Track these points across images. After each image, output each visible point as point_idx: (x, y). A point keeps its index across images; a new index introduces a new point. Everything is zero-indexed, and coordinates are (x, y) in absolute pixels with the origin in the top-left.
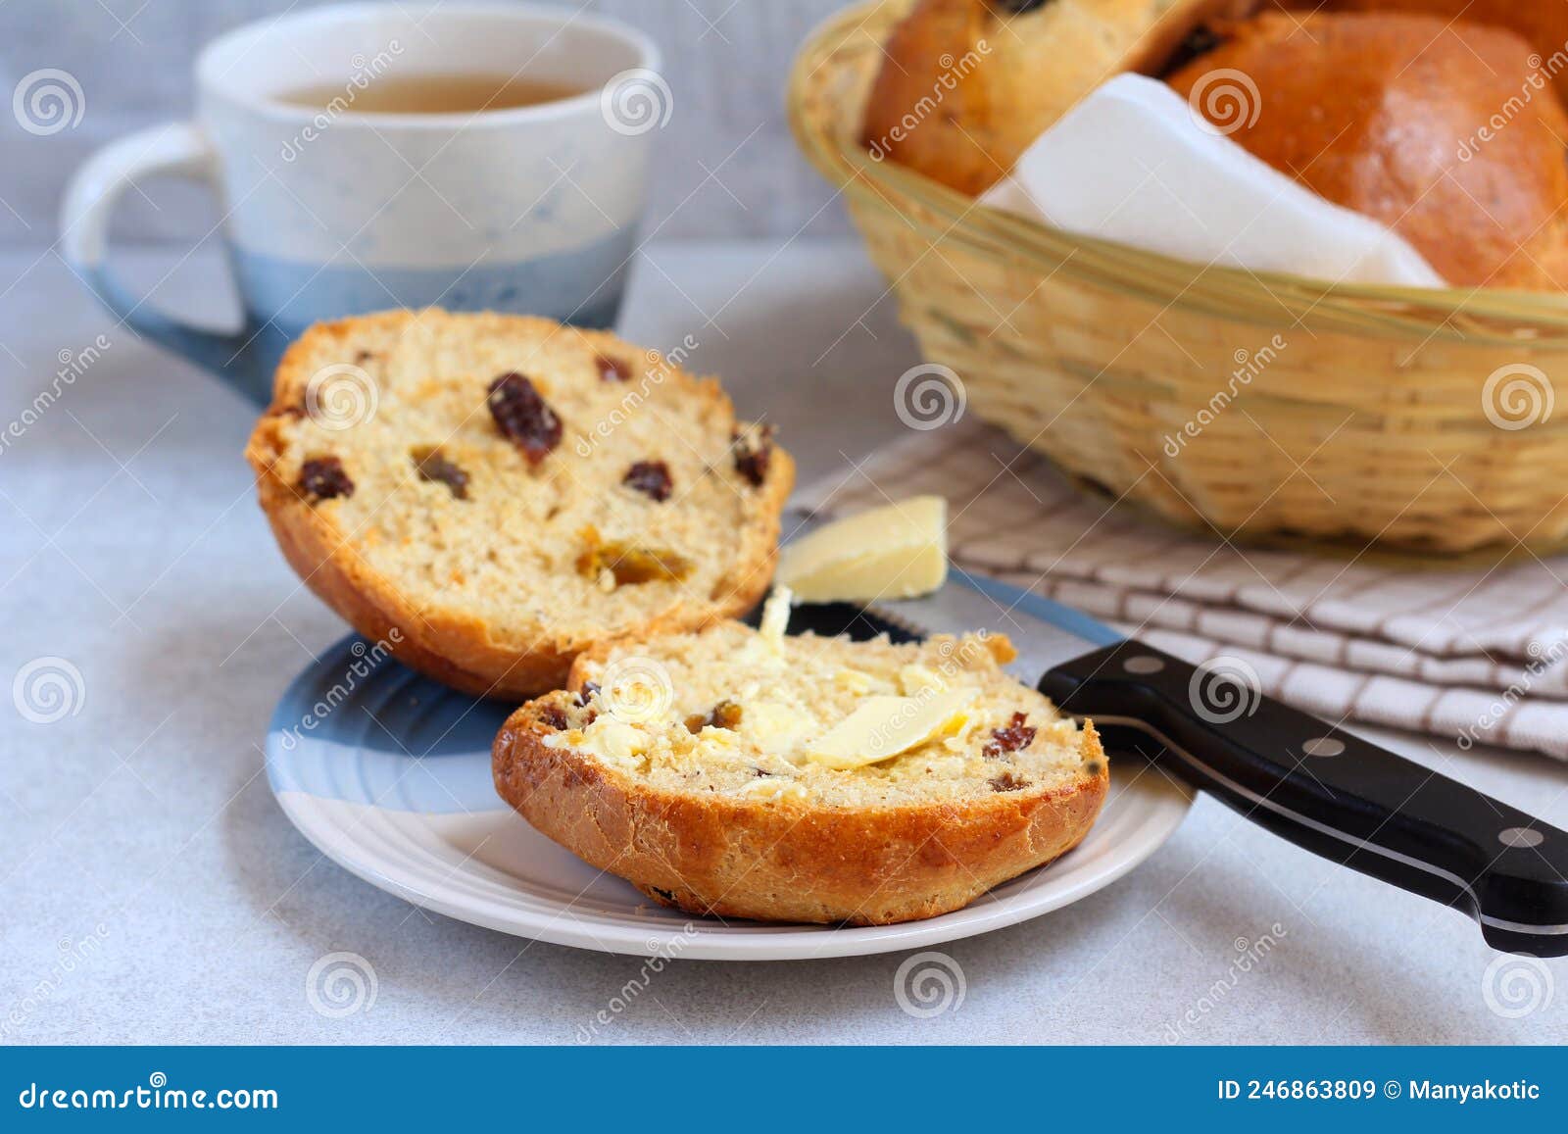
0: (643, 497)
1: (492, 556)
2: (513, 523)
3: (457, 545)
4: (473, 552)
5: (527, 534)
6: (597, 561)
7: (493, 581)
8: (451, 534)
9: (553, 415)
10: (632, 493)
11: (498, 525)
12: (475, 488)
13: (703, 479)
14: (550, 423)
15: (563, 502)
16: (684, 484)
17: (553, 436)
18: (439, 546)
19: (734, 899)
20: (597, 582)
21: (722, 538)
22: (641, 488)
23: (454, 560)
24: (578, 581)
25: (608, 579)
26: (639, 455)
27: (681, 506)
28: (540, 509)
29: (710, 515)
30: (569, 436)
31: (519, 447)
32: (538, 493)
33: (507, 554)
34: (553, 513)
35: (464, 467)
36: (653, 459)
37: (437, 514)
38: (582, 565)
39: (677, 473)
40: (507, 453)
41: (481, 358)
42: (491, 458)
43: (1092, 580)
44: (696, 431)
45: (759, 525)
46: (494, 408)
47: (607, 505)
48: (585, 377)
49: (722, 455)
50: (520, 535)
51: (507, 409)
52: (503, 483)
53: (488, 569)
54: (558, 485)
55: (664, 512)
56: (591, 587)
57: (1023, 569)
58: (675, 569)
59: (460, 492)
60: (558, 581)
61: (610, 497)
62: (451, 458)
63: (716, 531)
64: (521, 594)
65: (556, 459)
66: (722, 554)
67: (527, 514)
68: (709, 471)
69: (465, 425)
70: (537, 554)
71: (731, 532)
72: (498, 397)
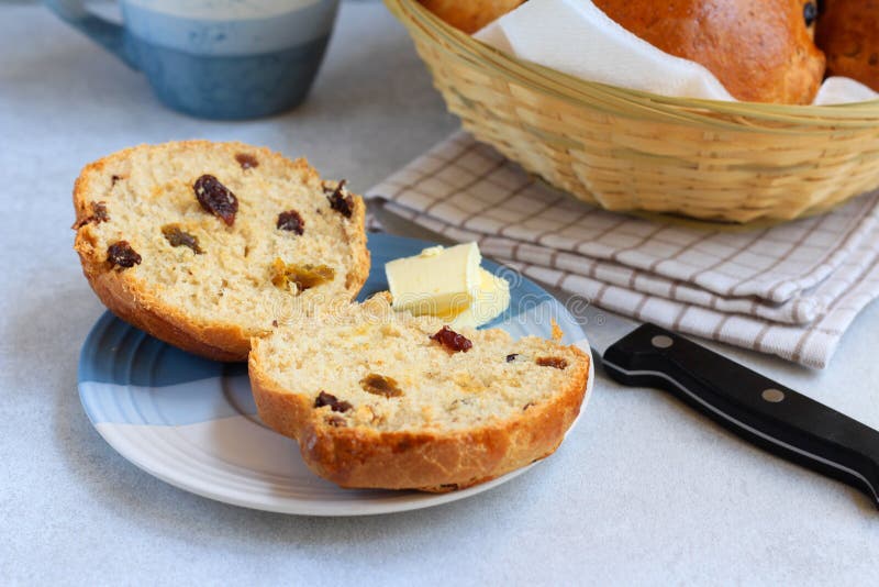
0: (292, 233)
1: (225, 284)
2: (230, 262)
3: (205, 281)
4: (215, 283)
5: (239, 266)
6: (284, 278)
7: (233, 299)
8: (199, 275)
9: (232, 195)
11: (222, 265)
12: (203, 246)
14: (231, 201)
15: (250, 244)
16: (309, 222)
17: (234, 208)
18: (195, 283)
20: (288, 290)
21: (340, 250)
22: (289, 229)
23: (206, 290)
24: (277, 291)
25: (294, 287)
27: (311, 234)
28: (240, 251)
29: (329, 238)
30: (241, 206)
31: (218, 217)
32: (235, 242)
33: (232, 280)
34: (247, 251)
35: (192, 234)
37: (189, 265)
38: (277, 282)
40: (213, 222)
42: (204, 225)
45: (358, 240)
46: (200, 198)
47: (274, 243)
50: (236, 269)
51: (207, 196)
52: (215, 239)
53: (227, 292)
55: (305, 239)
56: (285, 293)
59: (198, 251)
60: (267, 292)
62: (184, 230)
63: (336, 246)
64: (250, 304)
65: (239, 219)
66: (344, 260)
67: (234, 255)
68: (319, 212)
69: (183, 210)
70: (249, 278)
71: (344, 246)
72: (201, 190)
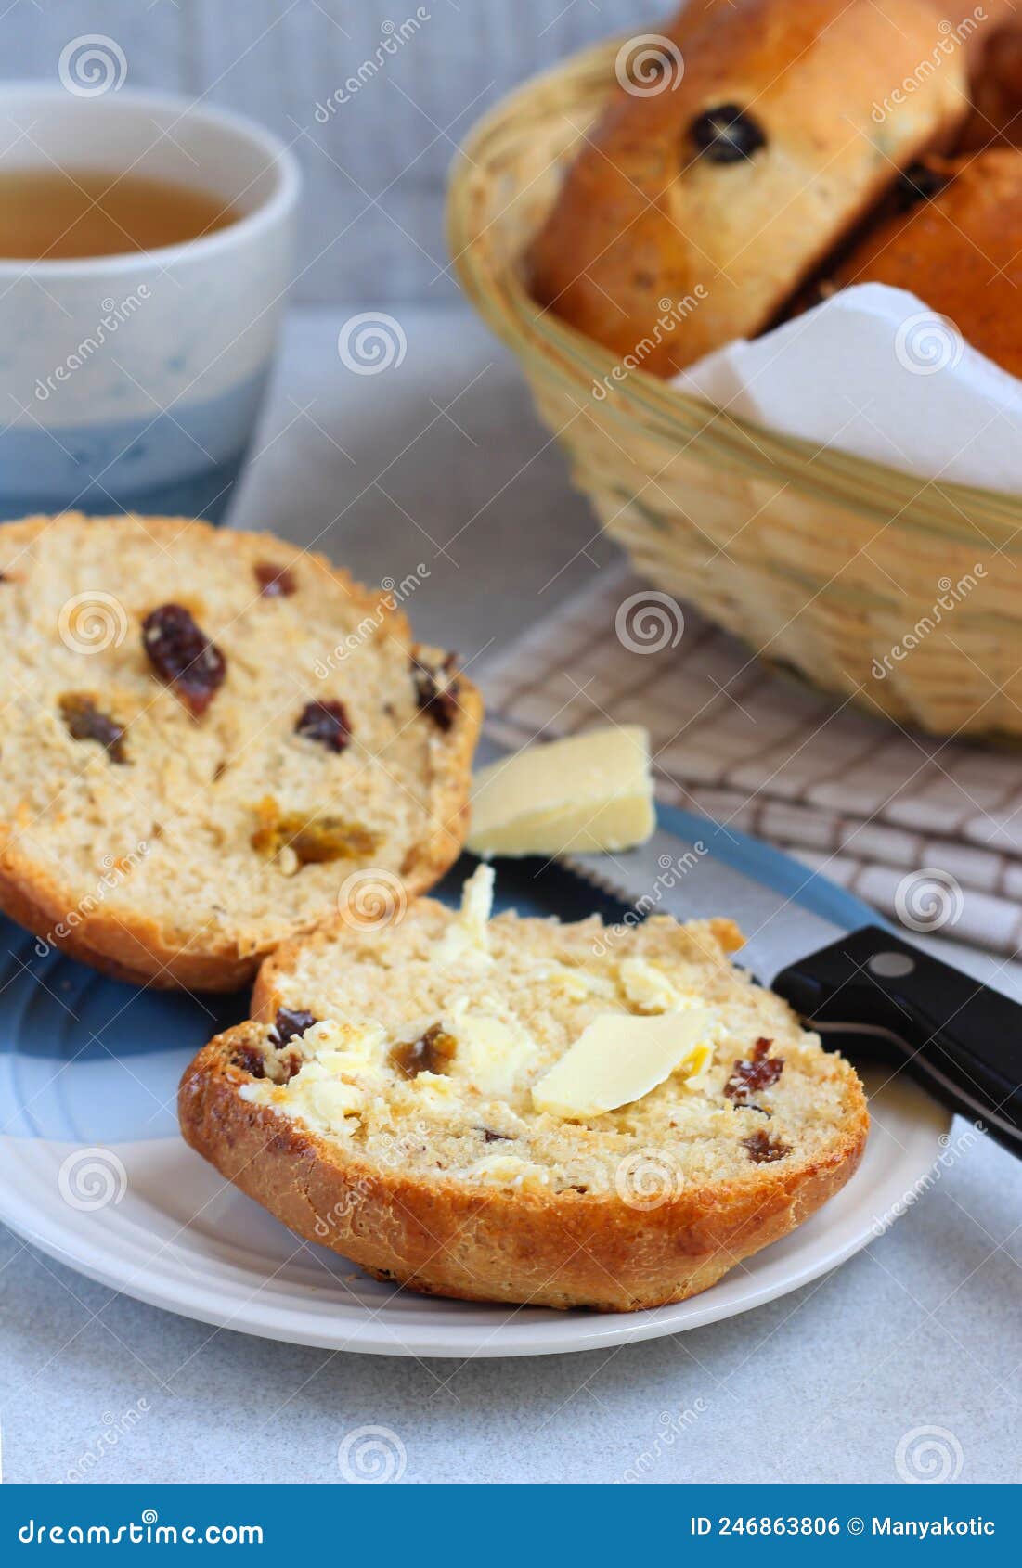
0: (319, 747)
1: (157, 831)
2: (177, 783)
3: (118, 821)
4: (136, 828)
5: (193, 802)
6: (276, 838)
7: (162, 866)
8: (111, 807)
9: (217, 652)
10: (307, 744)
11: (160, 791)
12: (132, 748)
13: (385, 722)
14: (212, 662)
15: (232, 758)
16: (363, 727)
17: (215, 678)
18: (96, 821)
19: (463, 1285)
20: (277, 862)
21: (409, 797)
22: (317, 737)
23: (115, 839)
24: (254, 861)
25: (290, 859)
26: (312, 695)
27: (361, 756)
28: (206, 768)
29: (395, 768)
30: (234, 673)
31: (179, 693)
32: (202, 746)
33: (173, 828)
34: (221, 769)
35: (118, 719)
36: (327, 698)
37: (94, 783)
38: (258, 842)
39: (356, 716)
40: (166, 699)
41: (128, 574)
42: (145, 702)
43: (800, 802)
44: (372, 659)
45: (450, 782)
46: (150, 648)
47: (279, 762)
48: (244, 593)
49: (402, 690)
50: (186, 805)
51: (165, 648)
52: (163, 735)
53: (154, 851)
54: (226, 737)
55: (344, 765)
56: (270, 868)
57: (722, 786)
58: (364, 843)
59: (117, 756)
60: (233, 862)
61: (283, 750)
62: (103, 708)
63: (403, 787)
64: (193, 881)
65: (222, 704)
66: (411, 819)
67: (192, 774)
68: (389, 710)
69: (114, 662)
70: (208, 827)
71: (419, 789)
72: (155, 634)
